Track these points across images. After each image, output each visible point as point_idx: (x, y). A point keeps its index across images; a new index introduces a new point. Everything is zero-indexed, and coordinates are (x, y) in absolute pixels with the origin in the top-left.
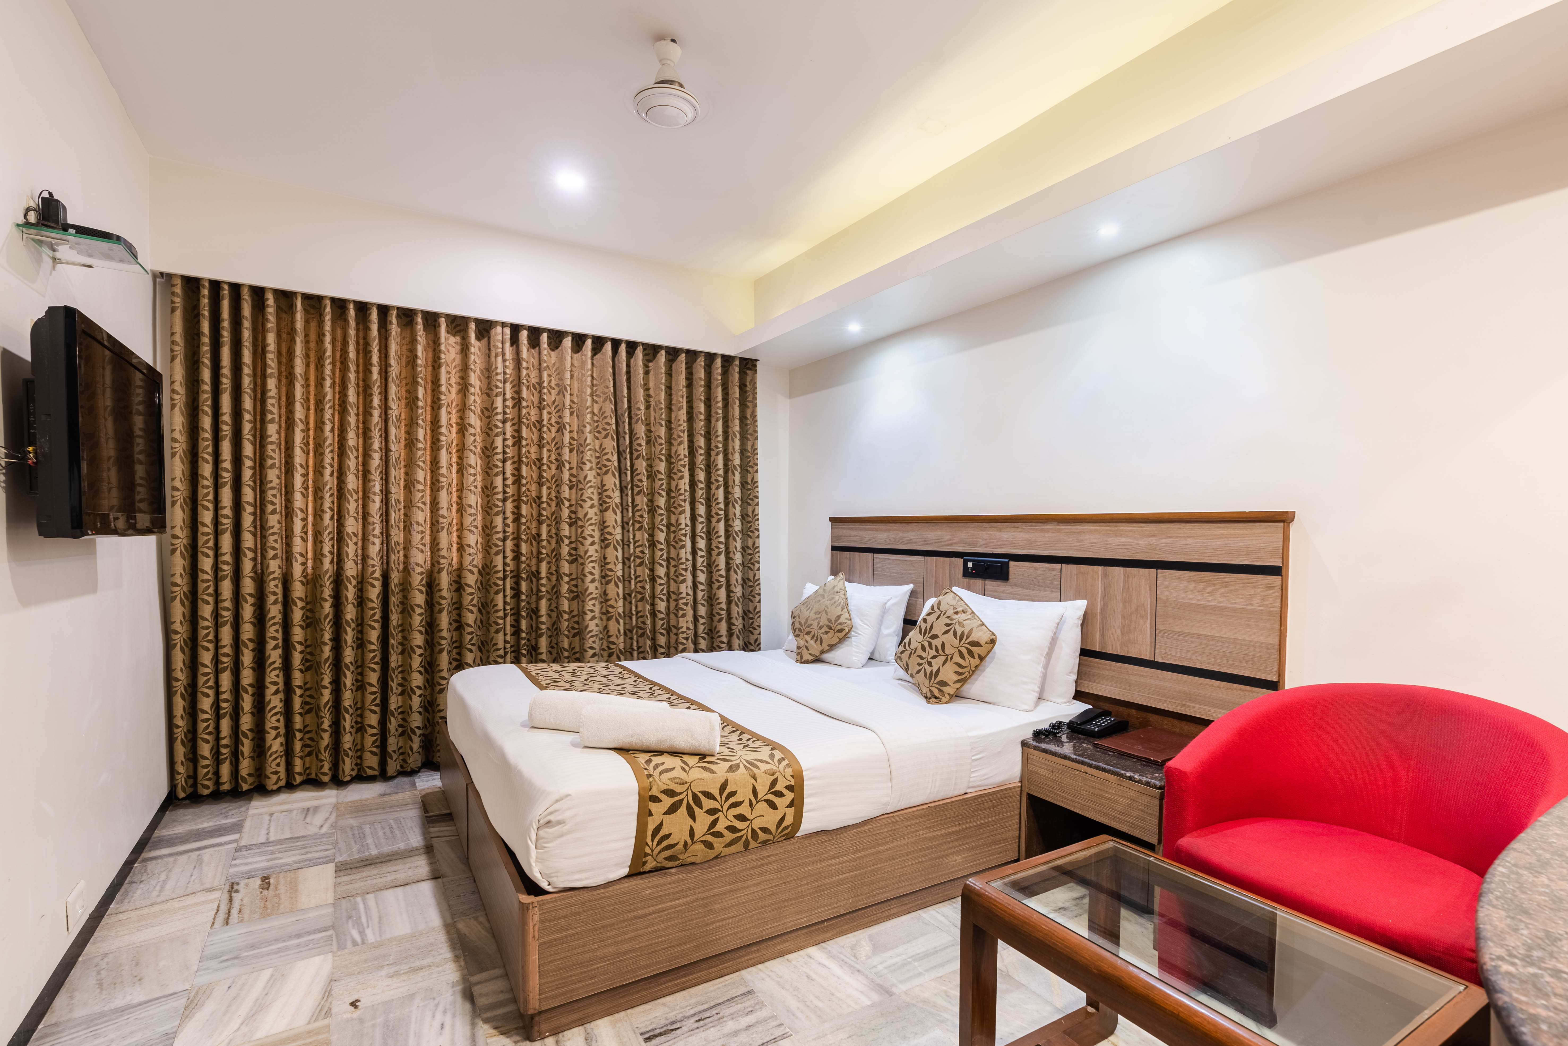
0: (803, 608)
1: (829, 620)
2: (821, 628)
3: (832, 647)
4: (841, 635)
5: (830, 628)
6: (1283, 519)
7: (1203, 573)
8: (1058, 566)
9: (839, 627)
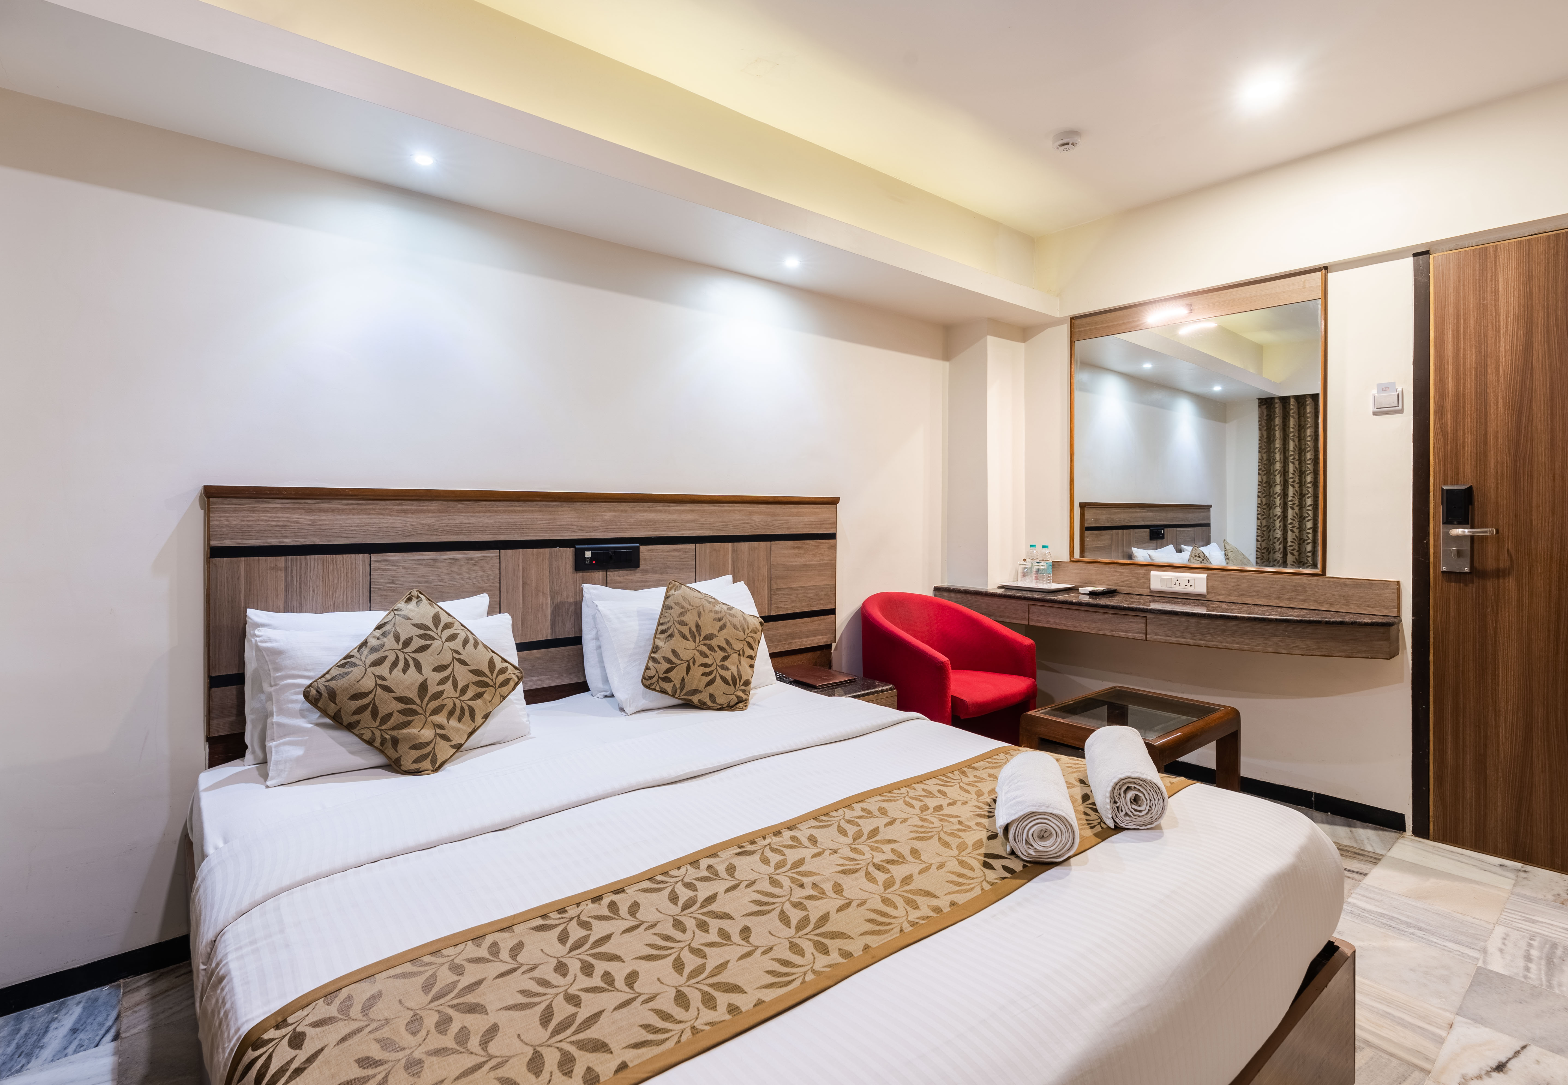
0: (383, 670)
1: (477, 672)
2: (464, 691)
3: (486, 717)
4: (504, 690)
5: (486, 685)
6: (833, 502)
7: (798, 541)
8: (692, 546)
9: (502, 678)
